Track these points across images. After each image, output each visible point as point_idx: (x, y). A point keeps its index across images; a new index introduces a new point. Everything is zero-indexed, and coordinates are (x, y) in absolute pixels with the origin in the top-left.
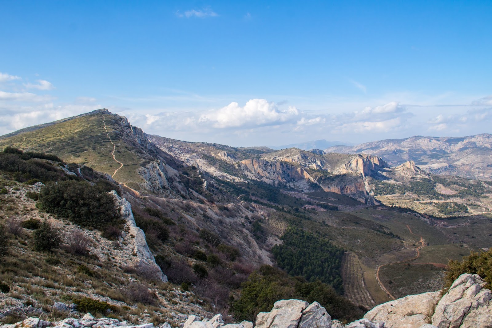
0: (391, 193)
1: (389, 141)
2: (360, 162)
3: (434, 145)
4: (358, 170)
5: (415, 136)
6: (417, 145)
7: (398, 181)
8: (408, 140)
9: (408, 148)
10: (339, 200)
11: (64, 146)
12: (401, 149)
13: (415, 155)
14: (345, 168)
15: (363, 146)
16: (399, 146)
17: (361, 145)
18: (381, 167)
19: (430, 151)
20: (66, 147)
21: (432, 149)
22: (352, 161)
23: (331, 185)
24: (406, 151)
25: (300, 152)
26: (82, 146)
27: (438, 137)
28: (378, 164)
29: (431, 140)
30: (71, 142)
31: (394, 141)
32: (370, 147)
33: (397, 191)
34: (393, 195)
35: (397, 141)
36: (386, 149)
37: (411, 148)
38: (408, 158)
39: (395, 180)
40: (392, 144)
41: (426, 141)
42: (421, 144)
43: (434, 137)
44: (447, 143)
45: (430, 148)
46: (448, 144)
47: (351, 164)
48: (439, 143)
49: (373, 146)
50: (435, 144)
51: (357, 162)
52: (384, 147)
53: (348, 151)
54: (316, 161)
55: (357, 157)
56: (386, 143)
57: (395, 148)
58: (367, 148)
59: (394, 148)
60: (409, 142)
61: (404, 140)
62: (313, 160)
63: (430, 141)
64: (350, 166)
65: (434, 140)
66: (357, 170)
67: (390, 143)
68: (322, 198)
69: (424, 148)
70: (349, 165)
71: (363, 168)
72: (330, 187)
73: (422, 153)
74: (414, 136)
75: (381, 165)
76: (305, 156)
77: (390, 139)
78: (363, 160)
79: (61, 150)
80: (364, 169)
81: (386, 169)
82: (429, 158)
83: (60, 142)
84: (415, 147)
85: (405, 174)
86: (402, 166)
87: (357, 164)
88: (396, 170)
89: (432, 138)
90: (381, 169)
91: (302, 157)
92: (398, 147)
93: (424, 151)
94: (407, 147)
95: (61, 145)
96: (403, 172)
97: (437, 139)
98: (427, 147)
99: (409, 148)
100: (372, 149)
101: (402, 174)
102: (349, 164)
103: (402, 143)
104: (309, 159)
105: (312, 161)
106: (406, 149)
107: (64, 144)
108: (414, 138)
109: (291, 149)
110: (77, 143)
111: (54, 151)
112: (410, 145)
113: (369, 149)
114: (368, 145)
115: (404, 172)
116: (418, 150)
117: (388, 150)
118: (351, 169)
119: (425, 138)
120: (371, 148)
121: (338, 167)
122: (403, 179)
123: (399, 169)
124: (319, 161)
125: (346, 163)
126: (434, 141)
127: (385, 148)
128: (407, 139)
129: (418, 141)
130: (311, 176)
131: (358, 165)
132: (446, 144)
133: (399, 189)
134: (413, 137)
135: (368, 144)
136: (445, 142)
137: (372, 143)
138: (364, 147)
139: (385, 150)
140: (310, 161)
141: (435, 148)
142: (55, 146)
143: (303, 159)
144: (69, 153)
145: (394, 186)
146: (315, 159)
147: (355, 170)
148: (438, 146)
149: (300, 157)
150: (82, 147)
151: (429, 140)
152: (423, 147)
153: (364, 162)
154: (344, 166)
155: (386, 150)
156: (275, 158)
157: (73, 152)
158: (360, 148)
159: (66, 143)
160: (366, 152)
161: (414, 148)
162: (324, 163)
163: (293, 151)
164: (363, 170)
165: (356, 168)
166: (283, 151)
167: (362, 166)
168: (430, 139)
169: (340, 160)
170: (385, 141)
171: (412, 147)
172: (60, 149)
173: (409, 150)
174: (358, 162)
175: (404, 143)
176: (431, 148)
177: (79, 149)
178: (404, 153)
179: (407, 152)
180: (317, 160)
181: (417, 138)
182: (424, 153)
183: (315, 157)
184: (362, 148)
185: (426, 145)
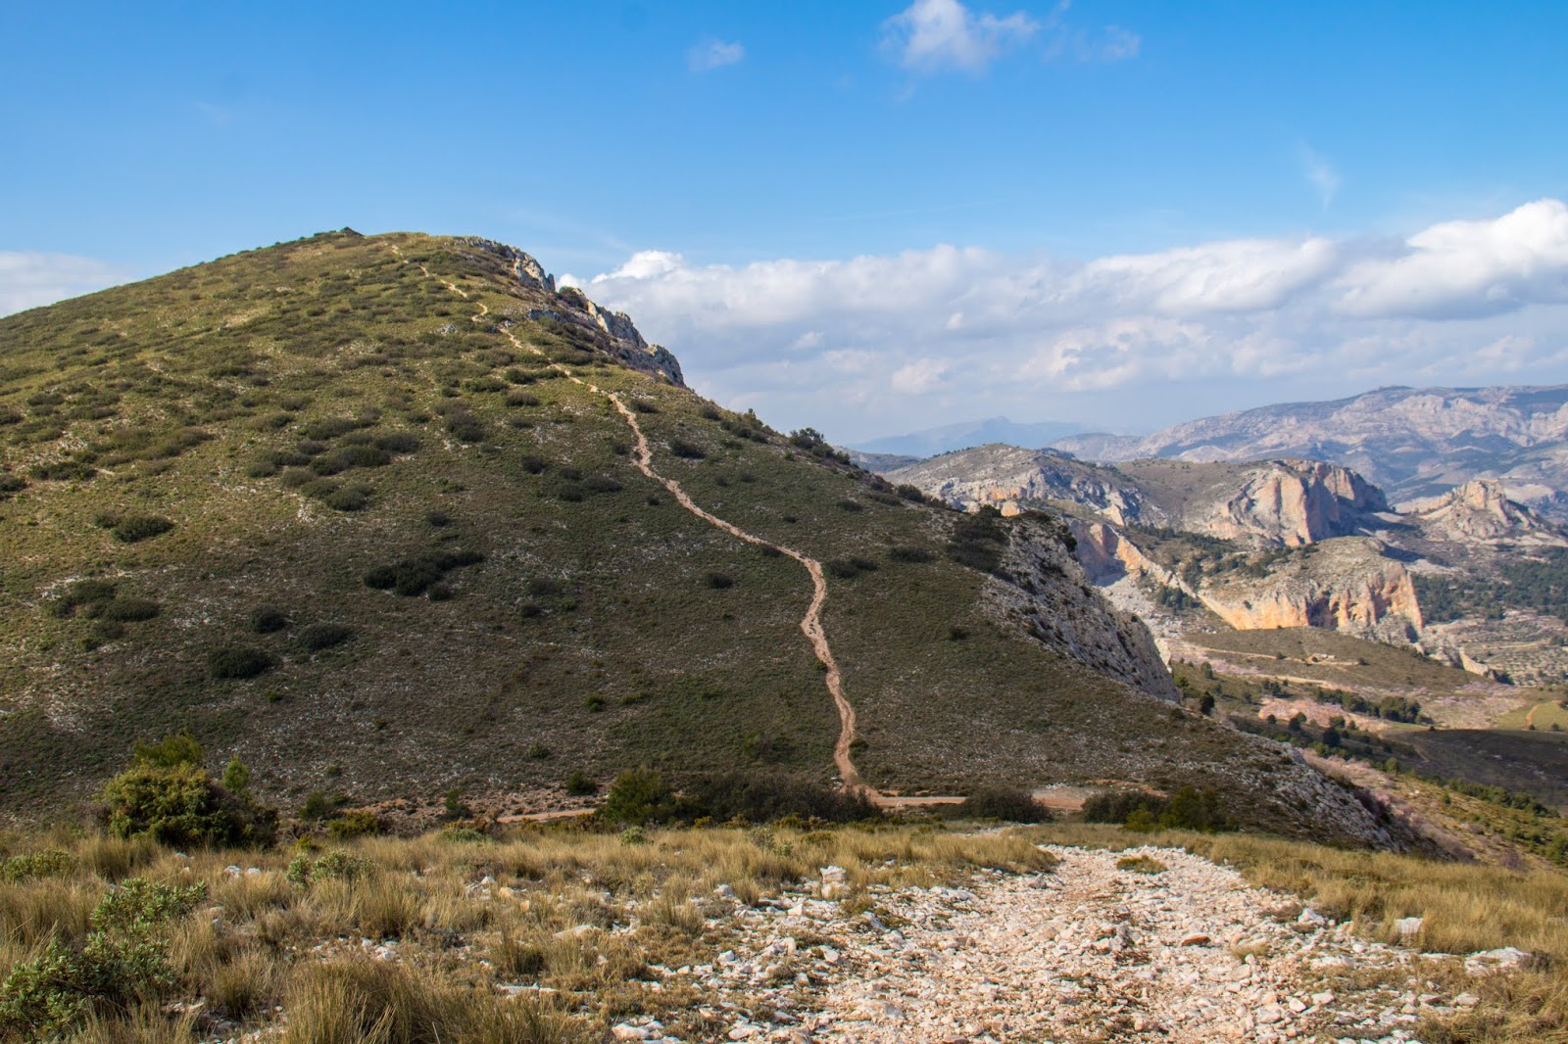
0: (1445, 615)
1: (1282, 411)
2: (1293, 490)
3: (1463, 420)
4: (1285, 524)
5: (1382, 390)
6: (1396, 423)
7: (1448, 565)
8: (1357, 405)
9: (1358, 433)
10: (1363, 663)
11: (192, 421)
12: (1334, 439)
13: (1394, 458)
14: (1228, 519)
15: (1181, 435)
16: (1327, 429)
17: (1176, 431)
18: (1361, 510)
19: (1451, 442)
20: (210, 429)
21: (1456, 433)
22: (1254, 487)
23: (1259, 595)
24: (1353, 446)
25: (1036, 459)
26: (350, 416)
27: (1476, 390)
28: (1350, 496)
29: (1451, 402)
30: (241, 388)
31: (1303, 411)
32: (1209, 435)
33: (1465, 604)
34: (1455, 624)
35: (1317, 411)
36: (1276, 442)
37: (1374, 435)
38: (1374, 474)
39: (1435, 560)
40: (1293, 420)
41: (1431, 404)
42: (1411, 416)
43: (1457, 390)
44: (1512, 410)
45: (1447, 430)
46: (1517, 412)
47: (1252, 503)
48: (1481, 409)
49: (1222, 433)
50: (1465, 416)
51: (1278, 490)
52: (1263, 436)
53: (1123, 453)
54: (1103, 494)
55: (1276, 472)
56: (1270, 419)
57: (1311, 437)
58: (1199, 438)
59: (1307, 437)
60: (1359, 411)
61: (1339, 404)
62: (1090, 491)
63: (1446, 405)
64: (1248, 508)
65: (1461, 400)
66: (1281, 527)
67: (1285, 421)
68: (1281, 657)
69: (1424, 432)
70: (1243, 507)
71: (1304, 516)
72: (1255, 604)
73: (1420, 450)
74: (1375, 387)
75: (1361, 503)
76: (1058, 477)
77: (1285, 405)
78: (1304, 483)
79: (173, 452)
80: (1309, 520)
81: (1383, 516)
82: (1462, 467)
83: (152, 393)
84: (1390, 429)
85: (1466, 534)
86: (1449, 503)
87: (1278, 501)
88: (1425, 517)
89: (1452, 395)
90: (1364, 516)
91: (1048, 481)
92: (1322, 432)
93: (1426, 444)
94: (1356, 429)
95: (163, 416)
96: (1457, 528)
97: (1473, 395)
98: (1436, 429)
99: (1364, 436)
100: (1220, 442)
101: (1456, 535)
102: (1245, 500)
103: (1335, 417)
104: (1074, 486)
105: (1087, 495)
106: (1354, 440)
107: (188, 403)
108: (1379, 397)
109: (992, 448)
110: (293, 397)
111: (112, 465)
112: (1369, 424)
113: (1204, 442)
114: (1202, 429)
115: (1461, 525)
116: (1402, 440)
117: (1281, 445)
118: (1257, 522)
119: (1424, 393)
120: (1214, 438)
121: (1198, 514)
122: (1462, 555)
123: (1434, 515)
124: (1117, 494)
125: (1233, 498)
126: (1463, 404)
127: (1272, 436)
128: (1352, 400)
129: (1398, 407)
130: (1152, 560)
131: (1284, 503)
132: (1510, 414)
133: (1471, 596)
134: (1375, 392)
136: (1506, 405)
138: (1187, 437)
139: (1273, 447)
140: (1082, 496)
141: (1468, 432)
142: (111, 423)
143: (1052, 486)
144: (256, 475)
145: (1448, 584)
146: (1098, 484)
147: (1272, 526)
148: (1478, 421)
149: (1039, 479)
150: (353, 426)
151: (1441, 399)
152: (1420, 430)
153: (1307, 490)
154: (1225, 512)
155: (1276, 446)
156: (950, 486)
157: (295, 462)
158: (1169, 441)
159: (201, 397)
160: (1197, 456)
161: (1386, 433)
162: (1136, 500)
163: (1004, 455)
164: (1304, 524)
165: (1273, 518)
166: (961, 458)
167: (1302, 508)
168: (1448, 397)
169: (1196, 485)
170: (1266, 411)
171: (1377, 428)
172: (168, 442)
173: (1365, 439)
174: (1283, 494)
175: (1344, 417)
176: (1452, 430)
177: (334, 443)
178: (1349, 453)
179: (1360, 449)
180: (1106, 488)
181: (1393, 394)
182: (1427, 450)
183: (1099, 479)
184: (1180, 441)
185: (1431, 419)
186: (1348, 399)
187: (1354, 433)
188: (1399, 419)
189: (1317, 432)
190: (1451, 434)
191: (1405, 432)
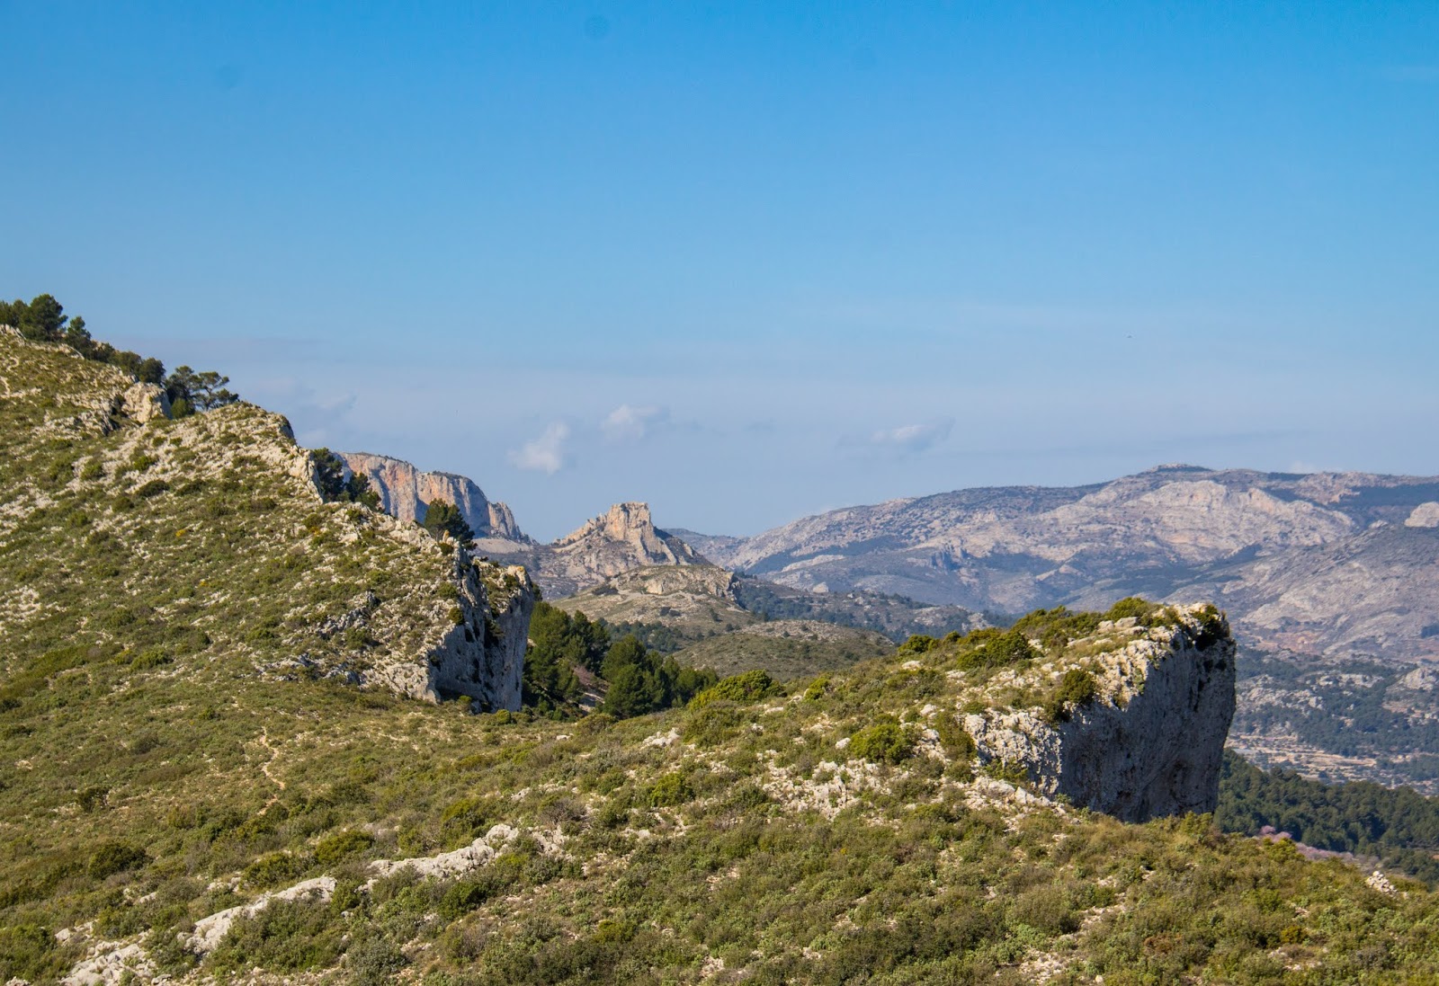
3: (1254, 528)
6: (1139, 527)
8: (1101, 495)
9: (1077, 542)
15: (802, 536)
16: (1026, 534)
17: (797, 528)
21: (1233, 549)
27: (1296, 477)
29: (1240, 495)
37: (1098, 545)
42: (1166, 517)
44: (1339, 515)
45: (1221, 542)
46: (1347, 520)
48: (1285, 509)
49: (870, 534)
50: (1257, 521)
56: (954, 514)
57: (998, 544)
58: (826, 544)
59: (990, 545)
60: (1100, 506)
61: (1076, 494)
63: (1230, 499)
65: (1259, 493)
67: (976, 514)
69: (1183, 545)
84: (1127, 538)
92: (1018, 537)
94: (1072, 535)
97: (1283, 487)
98: (1205, 541)
99: (1083, 546)
103: (1053, 517)
106: (1063, 553)
108: (1139, 483)
112: (1095, 528)
114: (840, 526)
119: (1200, 478)
126: (1260, 500)
129: (1154, 499)
132: (1333, 521)
134: (1140, 475)
135: (838, 518)
136: (1336, 506)
137: (866, 511)
138: (810, 539)
148: (1275, 529)
151: (1222, 489)
152: (1176, 541)
158: (781, 546)
161: (1118, 545)
168: (1236, 485)
170: (952, 499)
171: (1105, 535)
173: (1081, 554)
175: (1066, 515)
176: (1229, 542)
184: (798, 547)
185: (1199, 523)
186: (1092, 486)
187: (1068, 542)
188: (1147, 521)
189: (1009, 538)
190: (1227, 552)
191: (1150, 544)
